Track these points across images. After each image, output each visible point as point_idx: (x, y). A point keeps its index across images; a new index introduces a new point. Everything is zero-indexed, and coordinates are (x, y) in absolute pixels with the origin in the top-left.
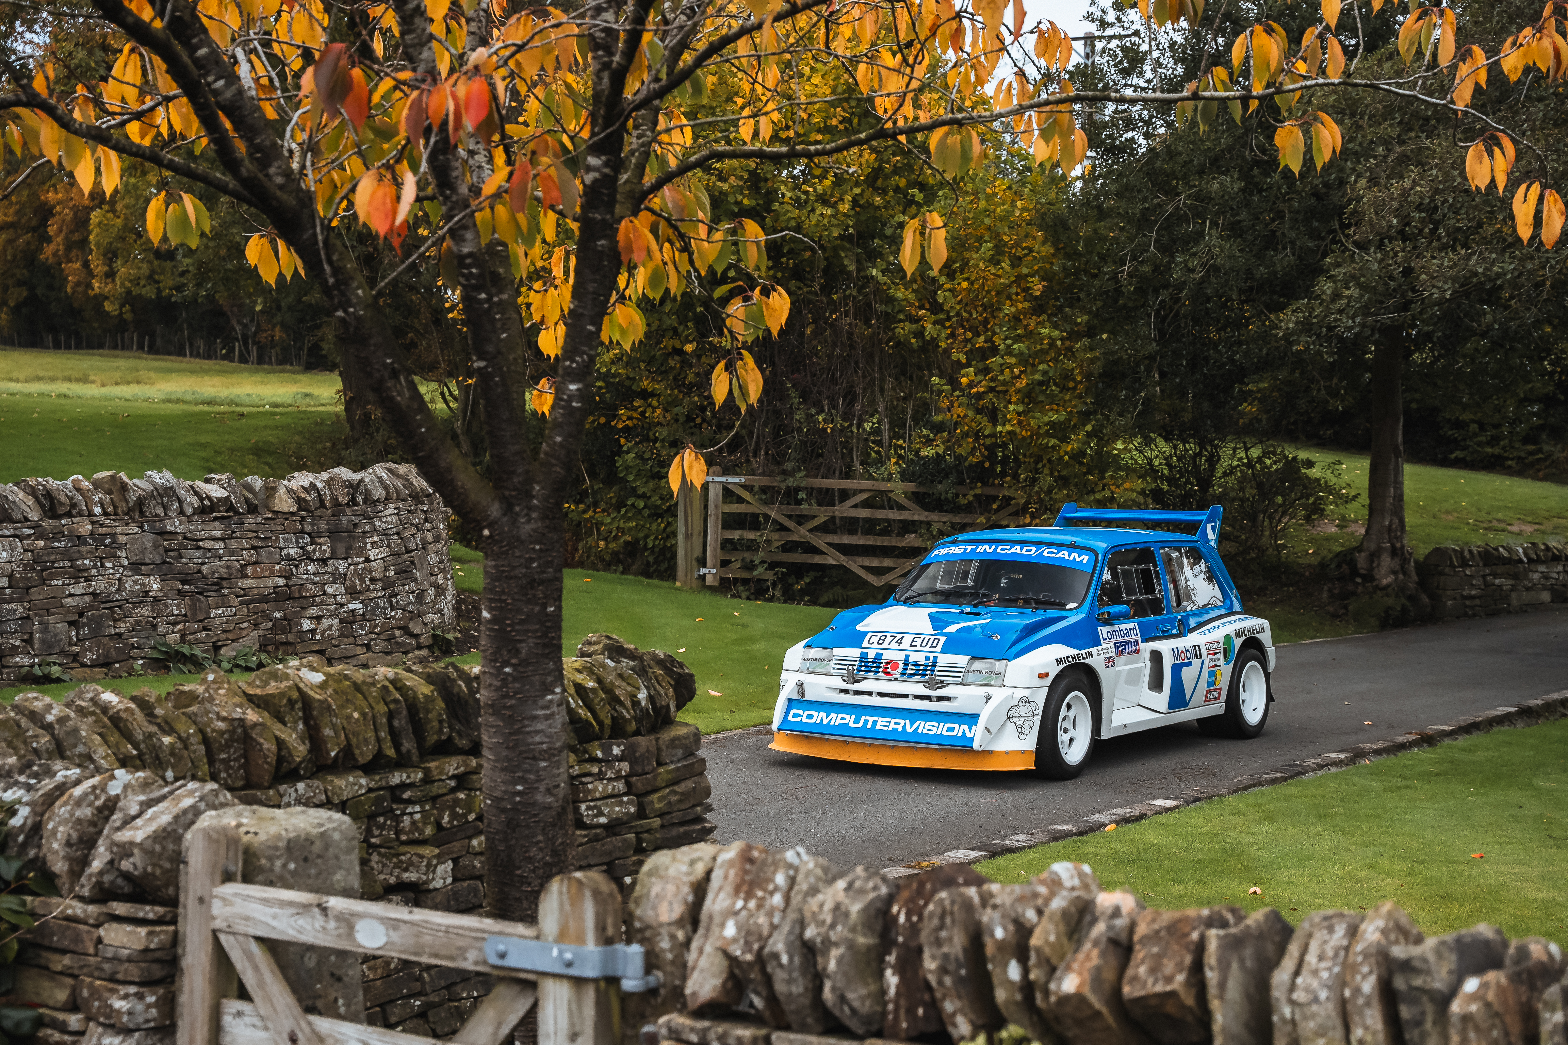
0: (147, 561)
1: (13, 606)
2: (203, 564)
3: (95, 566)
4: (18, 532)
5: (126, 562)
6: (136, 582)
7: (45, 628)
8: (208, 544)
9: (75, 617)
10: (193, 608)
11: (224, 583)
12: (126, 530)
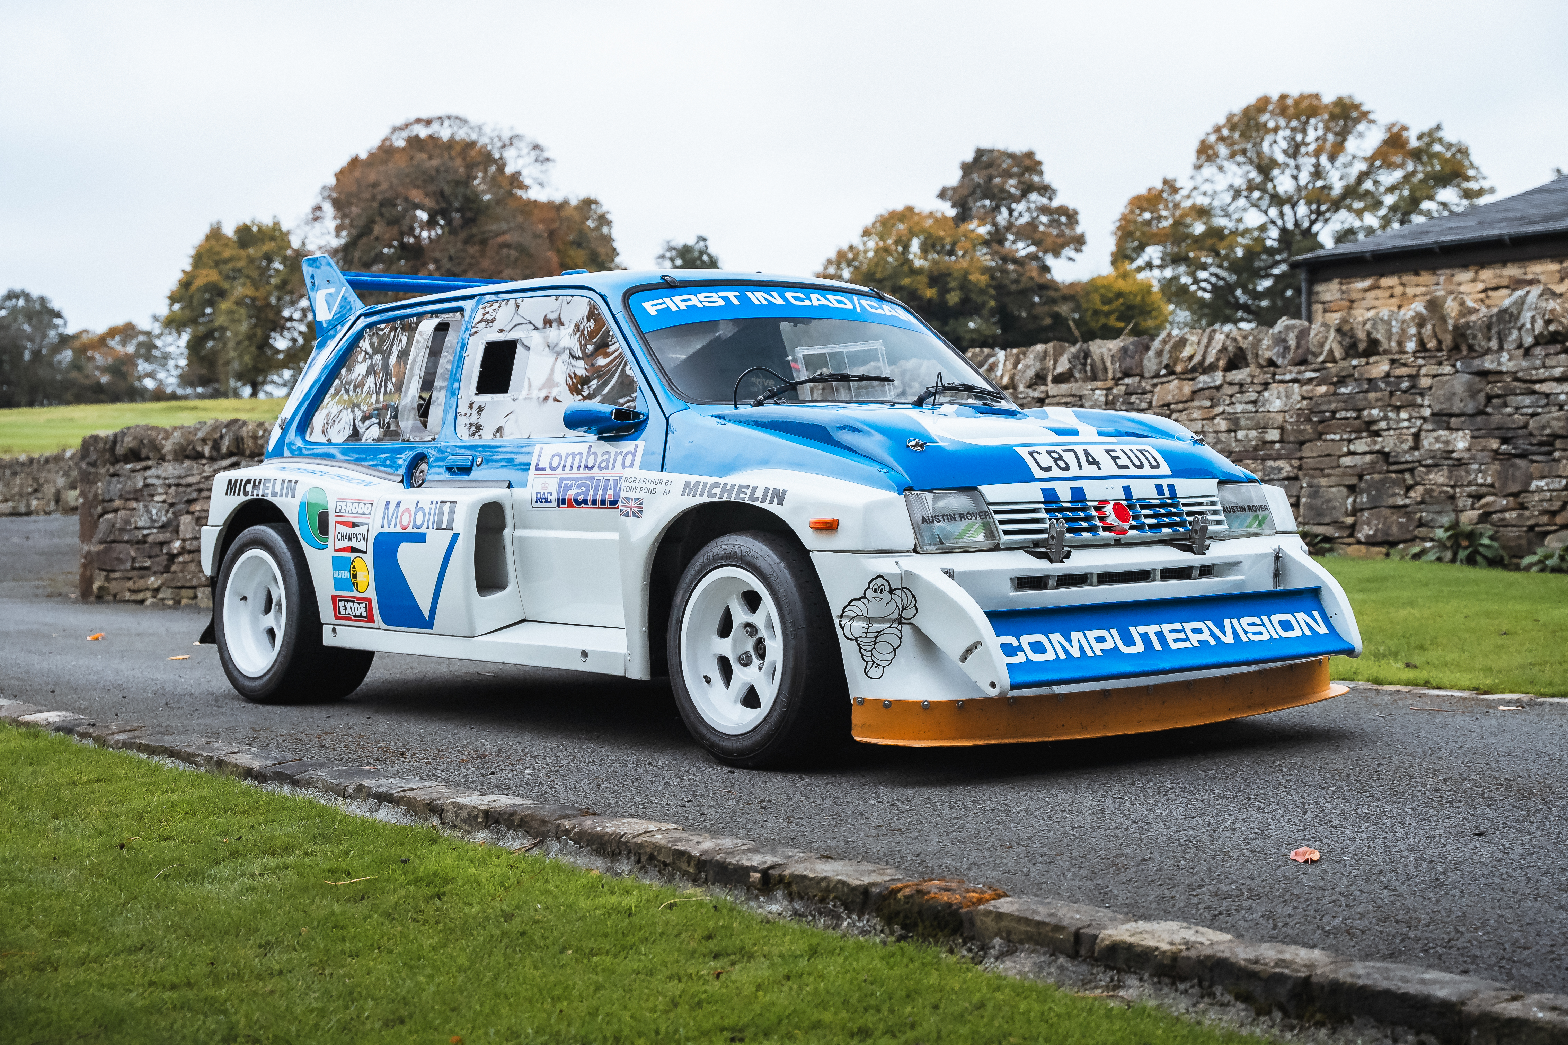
0: (1455, 410)
1: (1281, 463)
2: (1533, 415)
3: (1385, 418)
4: (1300, 377)
5: (1427, 412)
6: (1437, 440)
7: (1315, 491)
8: (1545, 388)
9: (1354, 481)
10: (1503, 476)
11: (1558, 444)
12: (1434, 369)
